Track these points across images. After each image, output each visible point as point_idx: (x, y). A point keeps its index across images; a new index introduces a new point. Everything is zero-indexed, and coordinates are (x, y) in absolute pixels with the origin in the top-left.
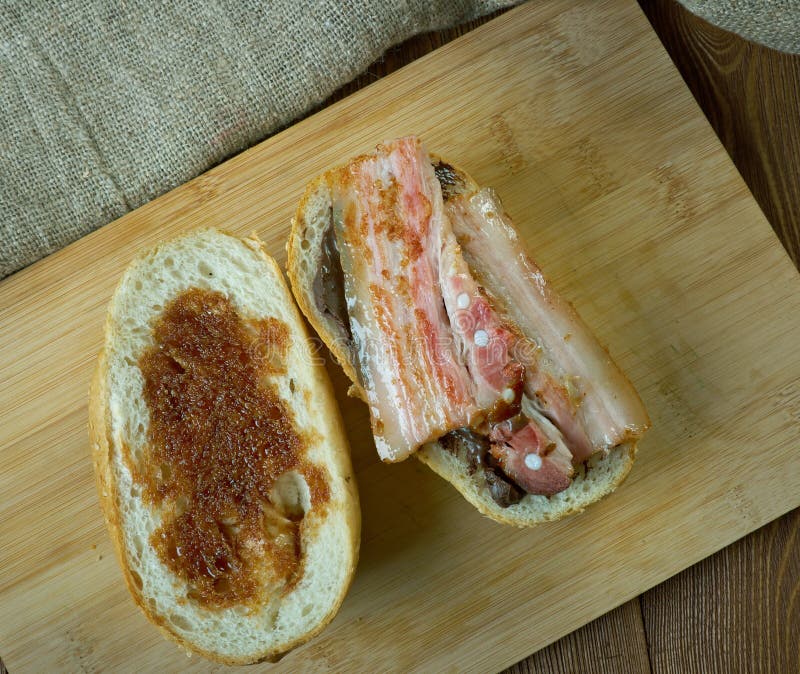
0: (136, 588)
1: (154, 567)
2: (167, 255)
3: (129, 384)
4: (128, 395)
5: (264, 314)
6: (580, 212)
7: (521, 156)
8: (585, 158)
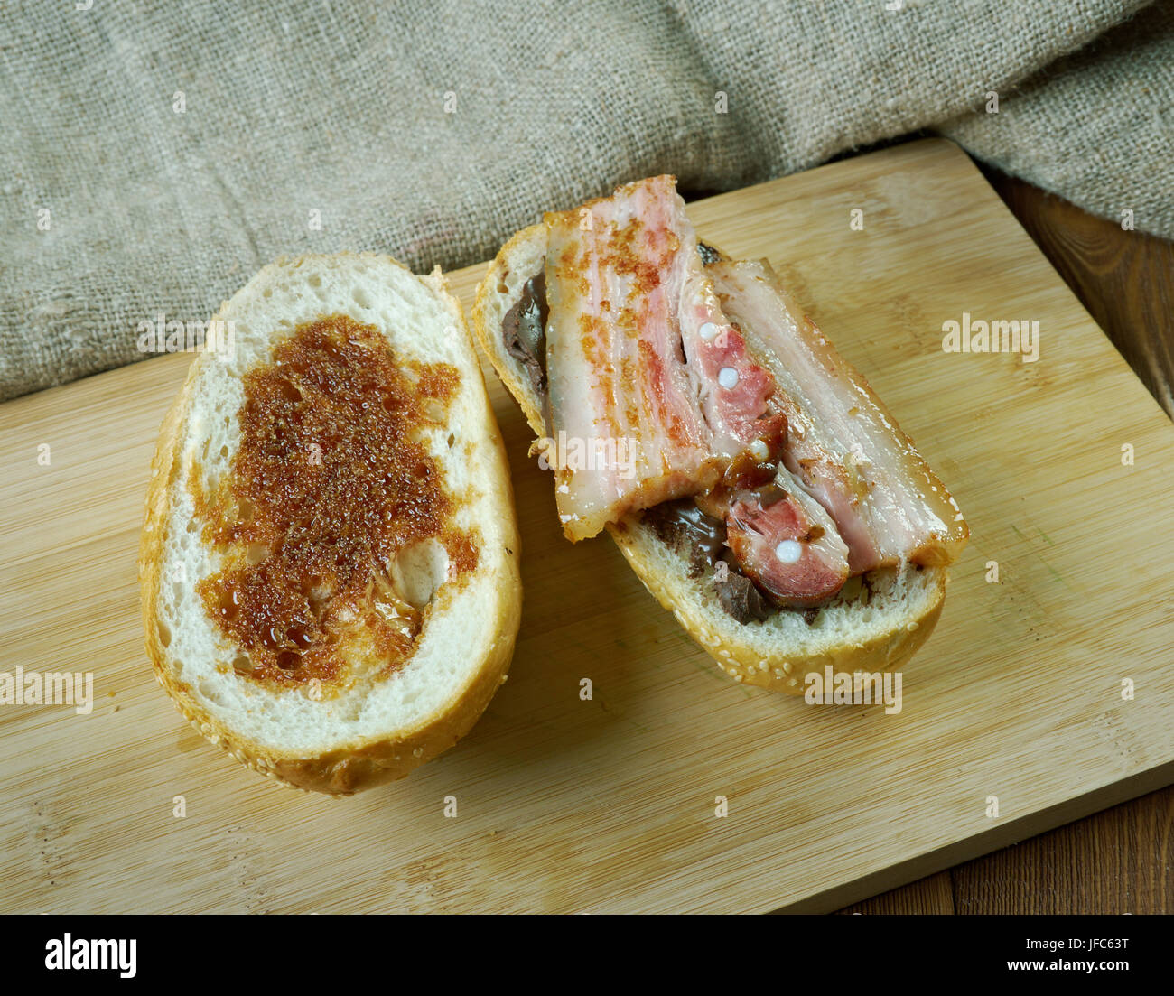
0: (159, 643)
1: (194, 618)
2: (314, 271)
3: (223, 398)
4: (218, 409)
5: (429, 357)
6: (892, 368)
7: (814, 306)
8: (903, 314)
